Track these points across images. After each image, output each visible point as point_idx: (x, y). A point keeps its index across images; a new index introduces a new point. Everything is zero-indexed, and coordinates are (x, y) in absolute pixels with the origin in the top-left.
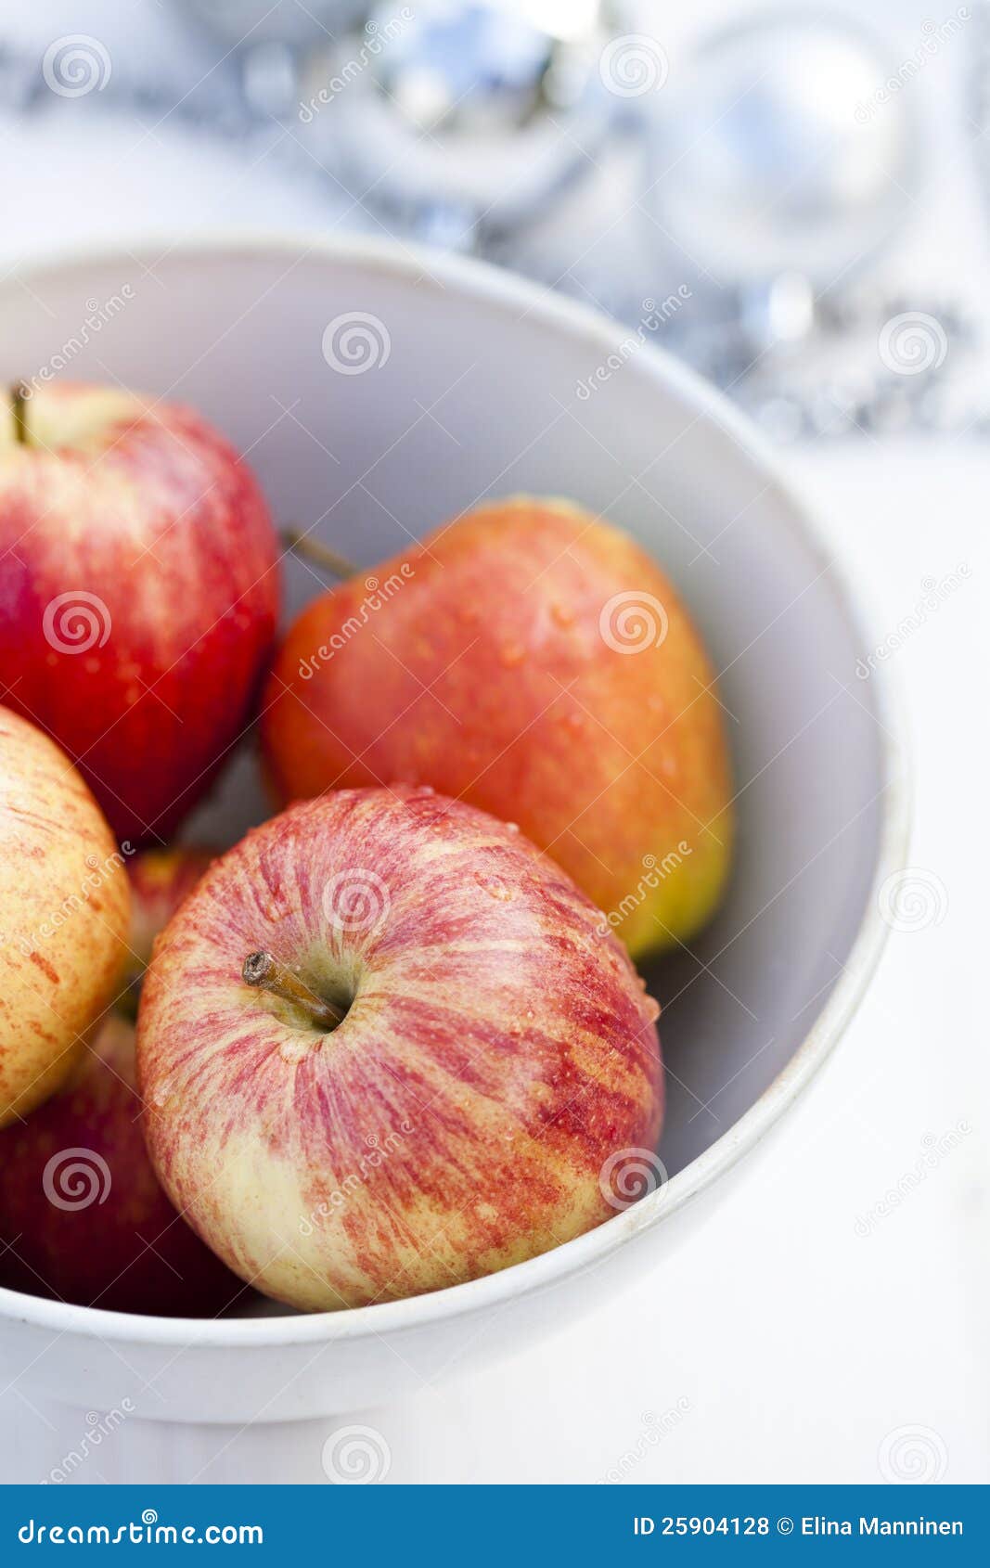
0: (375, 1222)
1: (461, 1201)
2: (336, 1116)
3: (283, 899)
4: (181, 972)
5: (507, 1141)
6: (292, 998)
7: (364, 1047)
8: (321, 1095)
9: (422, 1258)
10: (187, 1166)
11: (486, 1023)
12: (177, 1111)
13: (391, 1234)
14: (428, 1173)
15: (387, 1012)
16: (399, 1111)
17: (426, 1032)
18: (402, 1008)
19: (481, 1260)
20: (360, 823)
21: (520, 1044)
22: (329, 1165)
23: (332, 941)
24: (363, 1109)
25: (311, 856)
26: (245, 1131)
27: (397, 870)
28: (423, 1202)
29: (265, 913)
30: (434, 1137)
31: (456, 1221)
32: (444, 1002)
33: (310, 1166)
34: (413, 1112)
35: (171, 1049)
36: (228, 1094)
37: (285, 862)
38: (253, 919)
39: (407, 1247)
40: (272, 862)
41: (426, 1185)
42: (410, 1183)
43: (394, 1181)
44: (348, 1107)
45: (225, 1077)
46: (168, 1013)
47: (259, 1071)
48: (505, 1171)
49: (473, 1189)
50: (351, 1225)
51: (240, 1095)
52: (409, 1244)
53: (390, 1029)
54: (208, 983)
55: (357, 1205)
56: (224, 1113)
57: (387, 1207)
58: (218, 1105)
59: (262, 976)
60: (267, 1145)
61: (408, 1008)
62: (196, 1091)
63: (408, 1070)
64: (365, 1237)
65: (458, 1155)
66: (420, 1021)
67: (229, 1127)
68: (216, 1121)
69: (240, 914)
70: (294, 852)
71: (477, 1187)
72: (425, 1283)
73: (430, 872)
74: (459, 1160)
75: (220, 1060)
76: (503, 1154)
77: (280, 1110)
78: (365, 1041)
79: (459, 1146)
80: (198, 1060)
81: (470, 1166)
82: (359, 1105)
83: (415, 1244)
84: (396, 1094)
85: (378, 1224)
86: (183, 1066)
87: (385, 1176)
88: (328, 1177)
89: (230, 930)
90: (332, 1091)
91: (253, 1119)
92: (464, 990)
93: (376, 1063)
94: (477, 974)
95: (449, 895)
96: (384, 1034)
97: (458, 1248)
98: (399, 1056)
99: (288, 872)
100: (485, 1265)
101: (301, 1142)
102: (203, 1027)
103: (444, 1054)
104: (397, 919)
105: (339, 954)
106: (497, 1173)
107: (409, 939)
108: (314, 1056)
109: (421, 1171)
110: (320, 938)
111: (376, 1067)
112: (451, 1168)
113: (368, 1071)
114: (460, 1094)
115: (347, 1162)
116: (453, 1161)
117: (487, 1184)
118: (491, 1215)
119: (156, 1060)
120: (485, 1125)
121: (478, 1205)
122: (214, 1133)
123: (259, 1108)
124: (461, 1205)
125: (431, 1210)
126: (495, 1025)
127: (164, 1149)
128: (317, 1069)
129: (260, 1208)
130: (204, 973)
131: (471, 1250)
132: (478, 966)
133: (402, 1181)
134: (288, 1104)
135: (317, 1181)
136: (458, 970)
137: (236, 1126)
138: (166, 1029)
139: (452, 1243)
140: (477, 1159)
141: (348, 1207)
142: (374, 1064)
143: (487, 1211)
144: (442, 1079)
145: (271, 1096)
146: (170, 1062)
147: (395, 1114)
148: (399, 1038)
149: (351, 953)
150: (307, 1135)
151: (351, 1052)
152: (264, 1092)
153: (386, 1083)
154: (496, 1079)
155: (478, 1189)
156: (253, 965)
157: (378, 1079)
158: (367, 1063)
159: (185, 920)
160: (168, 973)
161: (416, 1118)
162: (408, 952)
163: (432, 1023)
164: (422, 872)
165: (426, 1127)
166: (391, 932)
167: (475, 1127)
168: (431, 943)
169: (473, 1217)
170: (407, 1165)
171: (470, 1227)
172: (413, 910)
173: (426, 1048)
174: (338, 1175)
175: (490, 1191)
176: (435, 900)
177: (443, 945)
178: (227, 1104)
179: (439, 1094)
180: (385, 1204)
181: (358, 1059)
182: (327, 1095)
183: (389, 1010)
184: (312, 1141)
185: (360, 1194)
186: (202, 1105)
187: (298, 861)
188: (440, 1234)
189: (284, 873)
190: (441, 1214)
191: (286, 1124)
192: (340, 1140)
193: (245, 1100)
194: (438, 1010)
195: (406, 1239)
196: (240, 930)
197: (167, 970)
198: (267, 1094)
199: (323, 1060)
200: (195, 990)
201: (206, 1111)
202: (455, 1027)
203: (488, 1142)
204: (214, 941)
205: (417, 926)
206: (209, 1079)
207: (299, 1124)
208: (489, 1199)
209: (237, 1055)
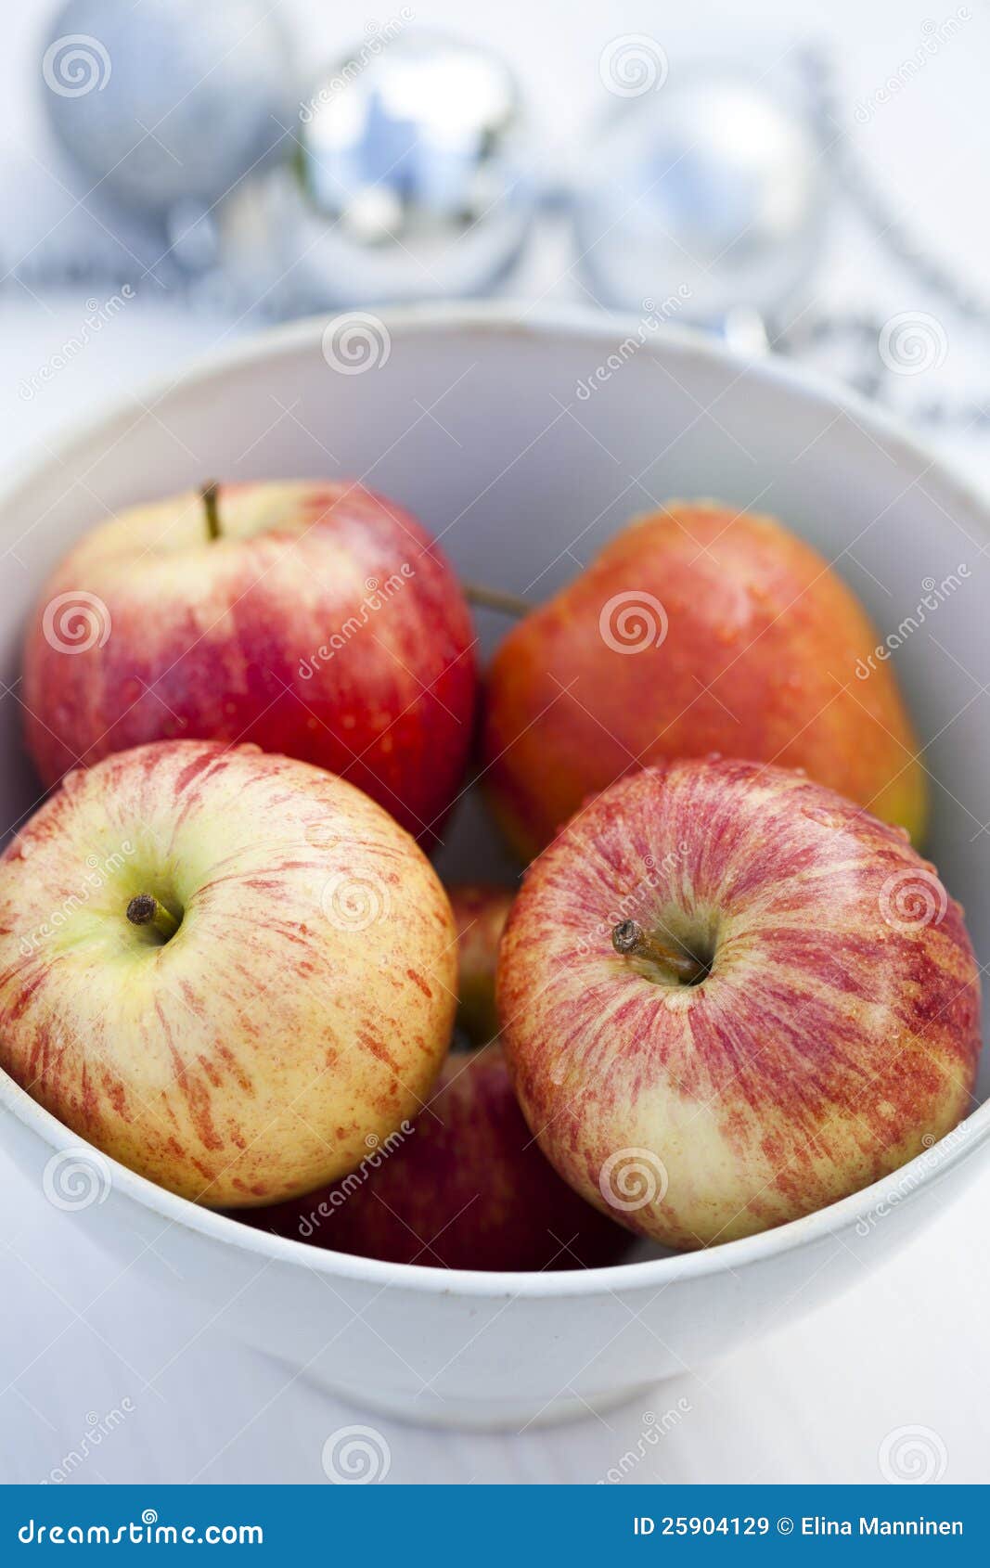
0: (791, 1139)
1: (864, 1103)
2: (740, 1049)
3: (628, 872)
4: (547, 960)
5: (894, 1039)
6: (657, 960)
7: (751, 982)
8: (720, 1033)
9: (836, 1166)
10: (597, 1133)
11: (855, 935)
12: (579, 1084)
13: (807, 1147)
14: (833, 1083)
15: (763, 946)
16: (798, 1031)
17: (804, 954)
18: (775, 939)
19: (884, 1158)
20: (679, 789)
21: (887, 949)
22: (742, 1096)
23: (684, 899)
24: (765, 1036)
25: (645, 828)
26: (654, 1084)
27: (731, 821)
28: (833, 1111)
29: (614, 888)
30: (834, 1048)
31: (862, 1123)
32: (812, 925)
33: (724, 1101)
34: (811, 1030)
35: (558, 1030)
36: (629, 1055)
37: (621, 840)
38: (604, 896)
39: (822, 1158)
40: (608, 842)
41: (834, 1094)
42: (819, 1096)
43: (805, 1096)
44: (750, 1039)
45: (622, 1040)
46: (546, 998)
47: (653, 1029)
48: (896, 1067)
49: (873, 1089)
50: (769, 1148)
51: (641, 1053)
52: (824, 1154)
53: (770, 960)
54: (579, 962)
55: (774, 1127)
56: (630, 1072)
57: (801, 1124)
58: (622, 1067)
59: (635, 942)
60: (678, 1092)
61: (781, 938)
62: (596, 1059)
63: (798, 992)
64: (784, 1156)
65: (857, 1060)
66: (796, 946)
67: (637, 1083)
68: (623, 1084)
69: (589, 895)
70: (627, 829)
71: (876, 1087)
72: (837, 1191)
73: (762, 816)
74: (858, 1064)
75: (612, 1027)
76: (894, 1053)
77: (683, 1056)
78: (748, 976)
79: (855, 1052)
80: (590, 1033)
81: (868, 1069)
82: (759, 1033)
83: (829, 1153)
84: (791, 1016)
85: (795, 1141)
86: (576, 1042)
87: (796, 1093)
88: (743, 1108)
89: (585, 911)
90: (730, 1027)
91: (659, 1071)
92: (828, 910)
93: (765, 992)
94: (835, 894)
95: (787, 831)
96: (765, 966)
97: (865, 1149)
98: (786, 981)
99: (626, 847)
100: (887, 1161)
101: (712, 1080)
102: (585, 1002)
103: (826, 971)
104: (746, 863)
105: (691, 910)
106: (891, 1071)
107: (764, 878)
108: (701, 1002)
109: (828, 1081)
110: (672, 900)
111: (766, 996)
112: (853, 1074)
113: (759, 1002)
114: (847, 1004)
115: (759, 1088)
116: (853, 1066)
117: (884, 1083)
118: (890, 1112)
119: (543, 1044)
120: (874, 1028)
121: (878, 1104)
122: (623, 1095)
123: (663, 1060)
124: (865, 1107)
125: (841, 1117)
126: (862, 936)
127: (568, 1125)
128: (708, 1012)
129: (679, 1153)
130: (570, 956)
131: (876, 1150)
132: (834, 887)
133: (812, 1095)
134: (690, 1049)
135: (733, 1112)
136: (817, 894)
137: (644, 1082)
138: (547, 1014)
139: (861, 1146)
140: (873, 1061)
141: (766, 1131)
142: (764, 994)
143: (886, 1108)
144: (827, 993)
145: (671, 1047)
146: (560, 1042)
147: (795, 1035)
148: (782, 966)
149: (705, 906)
150: (715, 1073)
151: (738, 989)
152: (664, 1045)
153: (780, 1009)
154: (875, 985)
155: (877, 1089)
156: (622, 933)
157: (771, 1006)
158: (757, 995)
159: (533, 914)
160: (533, 964)
161: (814, 1034)
162: (766, 889)
163: (808, 945)
164: (755, 818)
165: (825, 1040)
166: (744, 876)
167: (866, 1031)
168: (785, 876)
169: (876, 1117)
170: (814, 1079)
171: (874, 1127)
172: (759, 852)
173: (808, 969)
174: (753, 1102)
175: (887, 1089)
176: (777, 839)
177: (797, 876)
178: (631, 1064)
179: (830, 1007)
180: (800, 1120)
181: (747, 993)
182: (726, 1032)
183: (764, 945)
184: (722, 1077)
185: (774, 1115)
186: (604, 1070)
187: (633, 836)
188: (851, 1139)
189: (623, 849)
190: (850, 1119)
191: (693, 1068)
192: (749, 1070)
193: (647, 1057)
194: (810, 933)
195: (821, 1150)
196: (595, 909)
197: (531, 962)
198: (667, 1046)
199: (712, 1003)
200: (567, 972)
201: (610, 1075)
202: (830, 945)
203: (880, 1043)
204: (572, 924)
205: (768, 864)
206: (606, 1046)
207: (706, 1065)
208: (887, 1097)
209: (626, 1019)
